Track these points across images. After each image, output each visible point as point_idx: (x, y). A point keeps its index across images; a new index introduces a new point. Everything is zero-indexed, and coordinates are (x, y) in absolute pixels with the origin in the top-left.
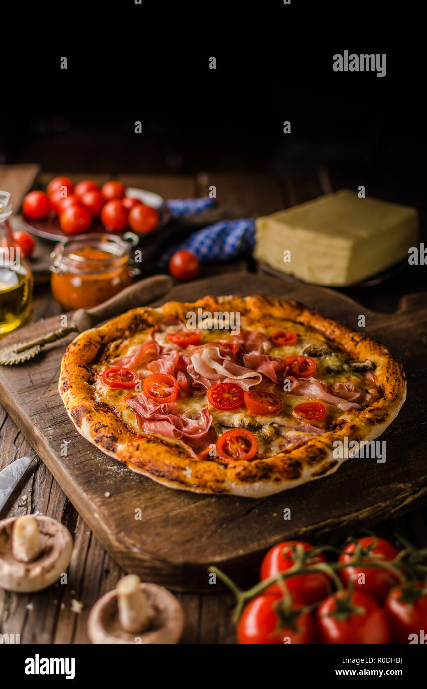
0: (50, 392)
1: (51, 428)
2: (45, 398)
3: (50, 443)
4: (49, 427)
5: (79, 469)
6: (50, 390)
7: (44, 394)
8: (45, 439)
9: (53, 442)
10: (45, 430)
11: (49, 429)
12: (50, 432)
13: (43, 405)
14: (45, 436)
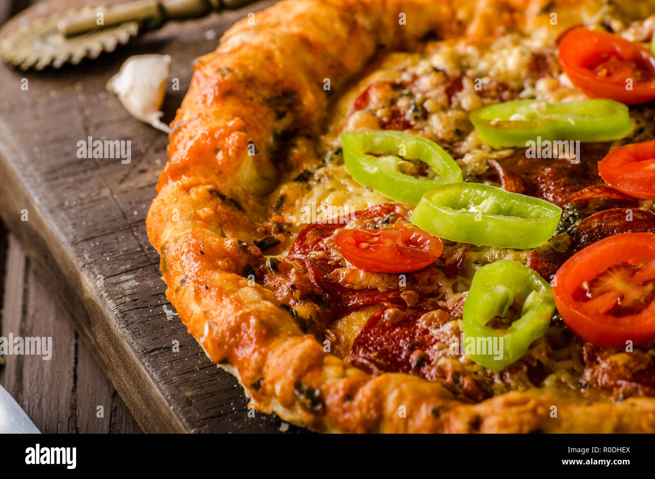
0: (143, 175)
1: (132, 276)
2: (126, 192)
3: (123, 315)
4: (126, 272)
5: (194, 384)
6: (143, 171)
7: (122, 181)
8: (111, 304)
9: (132, 314)
10: (113, 280)
11: (124, 278)
12: (126, 286)
13: (115, 214)
14: (111, 296)
